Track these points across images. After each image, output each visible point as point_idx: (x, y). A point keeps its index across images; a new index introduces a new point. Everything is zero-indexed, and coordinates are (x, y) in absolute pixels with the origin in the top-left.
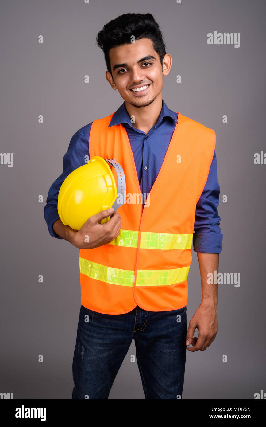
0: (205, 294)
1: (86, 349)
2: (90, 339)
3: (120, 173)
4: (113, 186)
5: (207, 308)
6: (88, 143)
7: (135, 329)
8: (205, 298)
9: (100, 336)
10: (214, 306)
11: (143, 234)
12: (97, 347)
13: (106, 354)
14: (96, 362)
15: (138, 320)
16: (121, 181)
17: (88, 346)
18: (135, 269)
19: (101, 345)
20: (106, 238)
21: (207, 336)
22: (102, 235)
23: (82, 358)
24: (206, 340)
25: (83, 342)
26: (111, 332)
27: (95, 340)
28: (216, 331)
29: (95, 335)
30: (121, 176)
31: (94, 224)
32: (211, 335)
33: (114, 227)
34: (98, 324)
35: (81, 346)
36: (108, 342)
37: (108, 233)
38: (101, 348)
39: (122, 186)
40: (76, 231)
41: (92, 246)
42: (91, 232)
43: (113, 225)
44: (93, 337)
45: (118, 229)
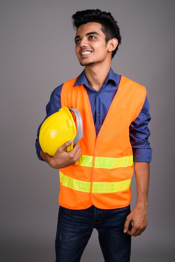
0: (139, 200)
1: (63, 234)
2: (65, 228)
3: (79, 117)
4: (73, 127)
5: (139, 209)
6: (60, 97)
7: (95, 222)
8: (139, 202)
9: (72, 226)
10: (145, 208)
11: (96, 158)
12: (70, 233)
13: (76, 238)
14: (69, 244)
15: (96, 217)
16: (79, 123)
17: (64, 233)
18: (91, 181)
19: (72, 232)
20: (70, 162)
21: (138, 228)
22: (68, 160)
23: (60, 239)
24: (137, 230)
25: (61, 230)
26: (79, 224)
27: (68, 229)
28: (145, 225)
29: (68, 226)
30: (79, 120)
31: (62, 152)
32: (142, 227)
33: (75, 154)
34: (70, 219)
35: (60, 232)
36: (76, 231)
37: (72, 158)
38: (72, 234)
39: (80, 127)
40: (52, 157)
41: (62, 167)
42: (61, 158)
43: (74, 153)
44: (67, 227)
45: (78, 155)
